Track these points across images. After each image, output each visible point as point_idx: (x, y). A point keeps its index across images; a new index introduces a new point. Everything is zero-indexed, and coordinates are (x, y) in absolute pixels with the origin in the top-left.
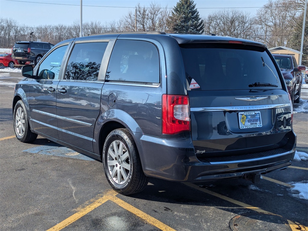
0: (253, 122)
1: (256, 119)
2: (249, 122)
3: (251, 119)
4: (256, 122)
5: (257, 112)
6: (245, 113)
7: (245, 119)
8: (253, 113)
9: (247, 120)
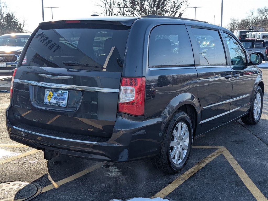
0: (59, 100)
1: (63, 98)
2: (55, 100)
3: (58, 97)
4: (62, 101)
5: (64, 91)
6: (52, 90)
7: (52, 96)
8: (60, 92)
9: (53, 97)
